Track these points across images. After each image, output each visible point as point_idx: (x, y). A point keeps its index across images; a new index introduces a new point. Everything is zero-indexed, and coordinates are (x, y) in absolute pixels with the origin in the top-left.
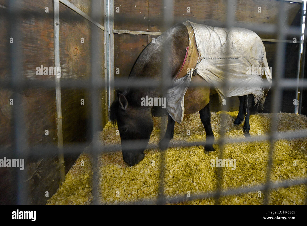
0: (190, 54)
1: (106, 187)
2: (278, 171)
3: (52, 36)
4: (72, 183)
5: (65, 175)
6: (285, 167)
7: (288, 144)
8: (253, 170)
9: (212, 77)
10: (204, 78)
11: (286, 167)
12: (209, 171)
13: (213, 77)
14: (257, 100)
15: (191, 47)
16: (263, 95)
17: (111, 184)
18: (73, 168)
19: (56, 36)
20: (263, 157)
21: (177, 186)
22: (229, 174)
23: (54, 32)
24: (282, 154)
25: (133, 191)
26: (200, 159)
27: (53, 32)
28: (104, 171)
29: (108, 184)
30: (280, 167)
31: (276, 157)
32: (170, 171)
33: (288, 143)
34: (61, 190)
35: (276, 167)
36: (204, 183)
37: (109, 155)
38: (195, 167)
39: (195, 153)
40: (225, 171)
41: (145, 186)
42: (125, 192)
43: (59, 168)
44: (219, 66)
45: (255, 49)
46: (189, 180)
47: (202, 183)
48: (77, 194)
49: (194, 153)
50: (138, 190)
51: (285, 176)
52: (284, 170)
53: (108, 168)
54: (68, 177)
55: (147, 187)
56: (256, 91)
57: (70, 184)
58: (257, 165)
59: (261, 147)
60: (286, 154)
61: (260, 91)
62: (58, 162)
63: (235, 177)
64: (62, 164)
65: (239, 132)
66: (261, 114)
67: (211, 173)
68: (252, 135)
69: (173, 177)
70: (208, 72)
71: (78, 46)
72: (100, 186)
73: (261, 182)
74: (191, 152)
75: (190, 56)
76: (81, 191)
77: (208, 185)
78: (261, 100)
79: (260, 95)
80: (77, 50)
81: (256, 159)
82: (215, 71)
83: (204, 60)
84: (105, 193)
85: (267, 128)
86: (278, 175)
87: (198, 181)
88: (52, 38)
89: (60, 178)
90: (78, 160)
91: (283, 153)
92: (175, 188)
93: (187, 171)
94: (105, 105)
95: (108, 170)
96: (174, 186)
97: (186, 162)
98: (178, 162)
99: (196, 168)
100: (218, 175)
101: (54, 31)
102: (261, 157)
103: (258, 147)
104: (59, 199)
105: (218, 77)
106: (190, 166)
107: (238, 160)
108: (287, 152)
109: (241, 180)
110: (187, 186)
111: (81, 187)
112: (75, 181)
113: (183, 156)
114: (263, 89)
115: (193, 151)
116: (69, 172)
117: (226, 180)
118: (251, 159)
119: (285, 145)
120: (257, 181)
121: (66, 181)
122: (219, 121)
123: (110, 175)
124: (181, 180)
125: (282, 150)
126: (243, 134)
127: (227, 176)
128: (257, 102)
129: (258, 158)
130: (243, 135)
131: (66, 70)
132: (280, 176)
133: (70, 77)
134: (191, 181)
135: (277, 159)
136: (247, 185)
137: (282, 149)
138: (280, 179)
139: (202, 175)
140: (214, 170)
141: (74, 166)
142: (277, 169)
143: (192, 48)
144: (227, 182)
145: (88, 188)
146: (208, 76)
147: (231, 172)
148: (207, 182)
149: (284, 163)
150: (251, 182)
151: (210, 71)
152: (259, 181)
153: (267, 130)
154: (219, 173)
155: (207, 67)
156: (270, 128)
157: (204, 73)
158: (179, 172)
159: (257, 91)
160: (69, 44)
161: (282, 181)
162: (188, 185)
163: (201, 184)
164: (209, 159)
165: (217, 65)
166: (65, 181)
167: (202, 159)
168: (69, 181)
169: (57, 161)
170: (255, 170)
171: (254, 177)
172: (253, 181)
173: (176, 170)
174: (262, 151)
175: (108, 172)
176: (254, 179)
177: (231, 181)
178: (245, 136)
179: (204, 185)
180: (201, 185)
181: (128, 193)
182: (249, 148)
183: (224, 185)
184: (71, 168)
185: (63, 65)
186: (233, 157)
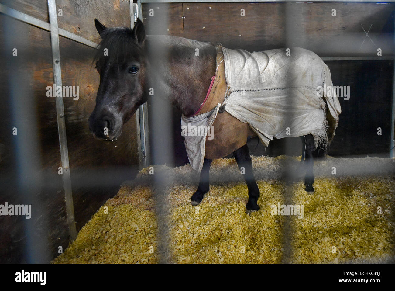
0: (216, 85)
1: (114, 250)
2: (340, 244)
3: (51, 76)
4: (84, 242)
5: (77, 232)
6: (353, 237)
7: (366, 204)
8: (304, 239)
9: (246, 114)
10: (234, 116)
11: (355, 239)
12: (245, 238)
13: (249, 114)
14: (318, 142)
15: (218, 76)
16: (326, 135)
17: (120, 247)
18: (89, 224)
19: (57, 76)
20: (324, 221)
21: (197, 255)
22: (270, 244)
23: (54, 72)
24: (355, 219)
25: (143, 259)
26: (237, 221)
27: (51, 72)
28: (116, 230)
29: (116, 247)
30: (345, 239)
31: (344, 222)
32: (194, 234)
33: (366, 202)
34: (70, 249)
35: (338, 238)
36: (233, 254)
37: (129, 210)
38: (227, 231)
39: (232, 213)
40: (265, 239)
41: (159, 252)
42: (134, 259)
43: (68, 224)
44: (256, 100)
45: (311, 74)
46: (214, 249)
47: (230, 254)
48: (81, 256)
49: (230, 212)
50: (150, 256)
51: (349, 253)
52: (351, 243)
53: (121, 227)
54: (81, 235)
55: (163, 253)
56: (316, 130)
57: (81, 243)
58: (311, 233)
59: (325, 208)
60: (360, 218)
61: (321, 130)
62: (66, 217)
63: (276, 249)
64: (72, 220)
65: (298, 185)
66: (338, 159)
67: (247, 240)
68: (317, 189)
69: (195, 243)
70: (242, 109)
71: (92, 84)
72: (107, 249)
73: (310, 259)
74: (227, 211)
75: (216, 87)
76: (86, 253)
77: (237, 256)
78: (323, 142)
79: (322, 136)
80: (90, 88)
81: (314, 225)
82: (250, 107)
83: (235, 93)
84: (110, 258)
85: (342, 180)
86: (340, 249)
87: (225, 251)
88: (52, 78)
89: (69, 235)
90: (96, 215)
91: (356, 217)
92: (194, 257)
93: (217, 235)
94: (138, 149)
95: (120, 229)
96: (193, 255)
97: (218, 224)
98: (208, 222)
99: (228, 233)
100: (255, 244)
101: (53, 70)
102: (322, 221)
103: (321, 206)
104: (62, 261)
105: (256, 114)
106: (221, 229)
107: (287, 224)
108: (362, 216)
109: (283, 253)
110: (208, 256)
111: (87, 248)
112: (87, 240)
113: (216, 215)
114: (326, 127)
115: (230, 209)
116: (83, 229)
117: (263, 252)
118: (307, 224)
119: (361, 205)
120: (304, 256)
121: (78, 239)
122: (277, 169)
123: (120, 236)
124: (203, 248)
125: (356, 213)
126: (304, 188)
127: (267, 247)
128: (318, 145)
129: (317, 222)
130: (304, 190)
131: (74, 113)
132: (343, 251)
133: (81, 121)
134: (216, 251)
135: (345, 225)
136: (289, 262)
137: (357, 210)
138: (342, 255)
139: (232, 243)
140: (252, 237)
141: (89, 221)
142: (339, 241)
143: (219, 78)
144: (264, 255)
145: (94, 250)
146: (241, 113)
147: (273, 241)
148: (236, 253)
149: (353, 232)
150: (296, 258)
151: (242, 106)
152: (308, 256)
153: (341, 183)
154: (257, 241)
155: (238, 102)
156: (345, 180)
157: (234, 109)
158: (206, 237)
159: (318, 131)
160: (77, 83)
161: (344, 259)
162: (211, 256)
163: (228, 255)
164: (247, 222)
165: (254, 99)
166: (76, 239)
167: (239, 220)
168: (81, 239)
169: (64, 217)
170: (307, 240)
171: (301, 251)
172: (300, 256)
173: (202, 234)
174: (325, 213)
175: (119, 233)
176: (301, 254)
177: (270, 253)
178: (306, 191)
179: (233, 257)
180: (228, 257)
181: (137, 260)
182: (309, 208)
183: (260, 258)
184: (86, 224)
185: (69, 108)
186: (281, 219)
